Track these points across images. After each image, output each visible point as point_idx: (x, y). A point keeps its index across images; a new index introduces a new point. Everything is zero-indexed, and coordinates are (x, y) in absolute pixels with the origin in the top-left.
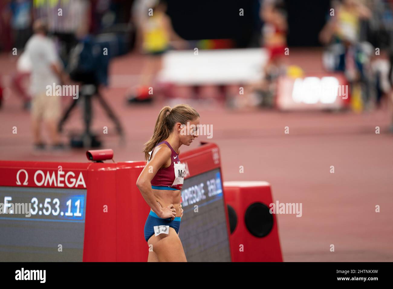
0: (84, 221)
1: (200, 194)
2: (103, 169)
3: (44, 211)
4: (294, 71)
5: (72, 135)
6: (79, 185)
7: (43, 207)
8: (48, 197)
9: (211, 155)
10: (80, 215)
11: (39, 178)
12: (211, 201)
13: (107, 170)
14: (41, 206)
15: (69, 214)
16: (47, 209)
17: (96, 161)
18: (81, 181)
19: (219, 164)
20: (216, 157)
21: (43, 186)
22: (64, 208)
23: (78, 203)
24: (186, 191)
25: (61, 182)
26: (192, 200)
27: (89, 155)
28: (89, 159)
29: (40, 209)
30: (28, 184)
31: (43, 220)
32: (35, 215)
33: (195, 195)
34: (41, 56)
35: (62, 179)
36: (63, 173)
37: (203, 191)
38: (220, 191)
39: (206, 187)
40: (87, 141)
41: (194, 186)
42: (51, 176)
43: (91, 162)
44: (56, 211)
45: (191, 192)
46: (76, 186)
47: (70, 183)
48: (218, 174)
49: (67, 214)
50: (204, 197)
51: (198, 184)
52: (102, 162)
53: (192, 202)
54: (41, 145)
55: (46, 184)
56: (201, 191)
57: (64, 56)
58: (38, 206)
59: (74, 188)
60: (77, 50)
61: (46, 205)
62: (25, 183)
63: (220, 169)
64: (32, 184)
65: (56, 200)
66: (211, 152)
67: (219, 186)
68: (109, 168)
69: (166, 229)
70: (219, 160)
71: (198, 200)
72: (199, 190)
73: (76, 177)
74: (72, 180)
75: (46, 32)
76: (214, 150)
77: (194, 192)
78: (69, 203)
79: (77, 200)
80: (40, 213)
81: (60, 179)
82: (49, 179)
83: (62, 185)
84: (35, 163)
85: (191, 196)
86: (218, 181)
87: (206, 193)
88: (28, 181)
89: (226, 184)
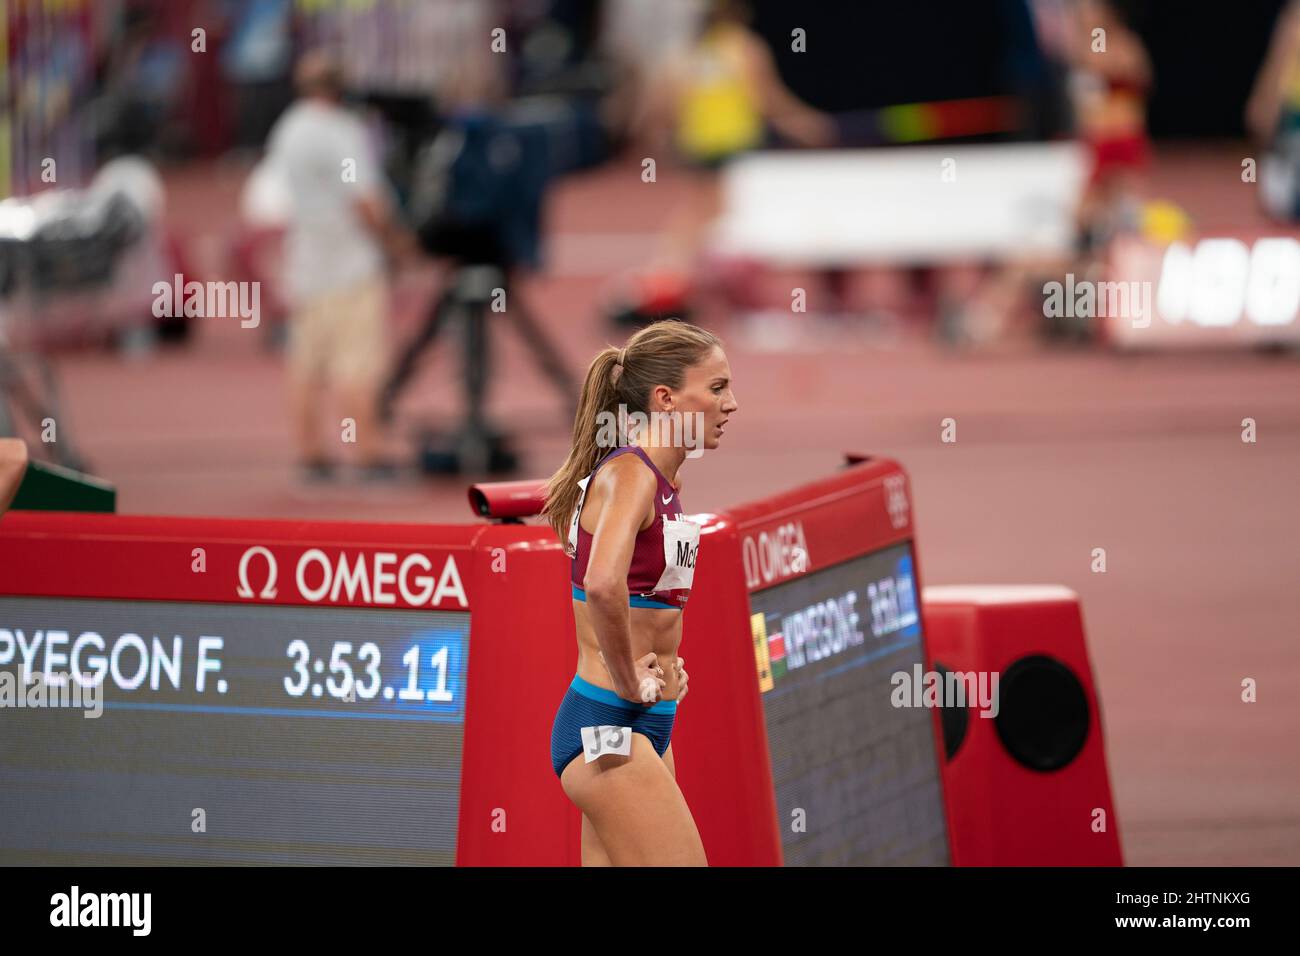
0: (460, 719)
1: (843, 627)
2: (524, 545)
3: (330, 683)
4: (1162, 218)
5: (427, 434)
6: (445, 599)
7: (327, 672)
8: (344, 639)
9: (880, 500)
10: (447, 696)
11: (314, 576)
12: (883, 652)
13: (538, 548)
14: (319, 667)
15: (411, 693)
16: (339, 678)
17: (499, 520)
18: (451, 585)
19: (910, 527)
20: (896, 504)
21: (325, 603)
22: (393, 672)
23: (440, 659)
24: (798, 618)
25: (386, 588)
26: (819, 649)
27: (478, 501)
28: (478, 512)
29: (315, 678)
30: (278, 595)
31: (324, 713)
32: (300, 697)
33: (827, 632)
34: (323, 171)
35: (390, 578)
36: (391, 558)
37: (854, 618)
38: (910, 618)
39: (863, 606)
40: (473, 453)
41: (825, 602)
42: (352, 568)
43: (482, 520)
44: (368, 682)
45: (815, 619)
46: (436, 601)
47: (416, 590)
48: (905, 561)
49: (404, 695)
50: (859, 638)
51: (838, 594)
52: (522, 523)
53: (817, 656)
54: (321, 467)
55: (334, 596)
56: (847, 616)
57: (399, 172)
58: (310, 666)
59: (427, 607)
60: (442, 152)
61: (336, 665)
62: (268, 593)
63: (910, 544)
64: (288, 596)
65: (369, 649)
66: (881, 487)
67: (908, 599)
68: (543, 542)
69: (621, 740)
70: (909, 513)
71: (837, 647)
72: (842, 614)
73: (436, 573)
74: (420, 581)
75: (340, 94)
76: (892, 482)
77: (824, 622)
78: (411, 658)
79: (436, 649)
80: (317, 690)
81: (381, 578)
82: (347, 578)
83: (390, 599)
84: (300, 524)
85: (815, 633)
86: (906, 584)
87: (865, 626)
88: (278, 584)
89: (932, 595)
